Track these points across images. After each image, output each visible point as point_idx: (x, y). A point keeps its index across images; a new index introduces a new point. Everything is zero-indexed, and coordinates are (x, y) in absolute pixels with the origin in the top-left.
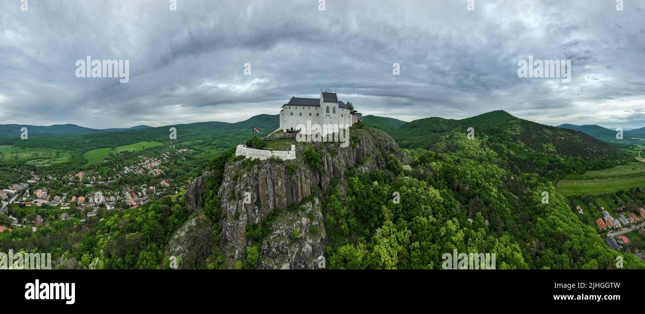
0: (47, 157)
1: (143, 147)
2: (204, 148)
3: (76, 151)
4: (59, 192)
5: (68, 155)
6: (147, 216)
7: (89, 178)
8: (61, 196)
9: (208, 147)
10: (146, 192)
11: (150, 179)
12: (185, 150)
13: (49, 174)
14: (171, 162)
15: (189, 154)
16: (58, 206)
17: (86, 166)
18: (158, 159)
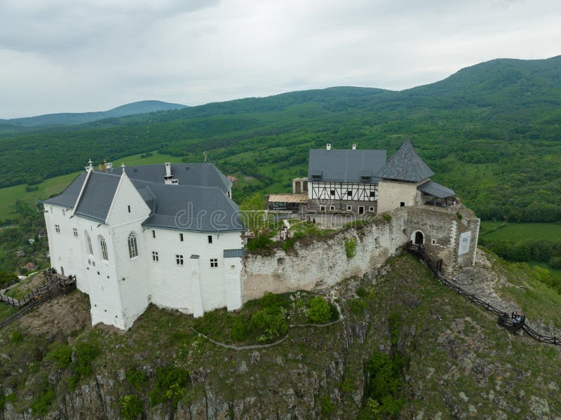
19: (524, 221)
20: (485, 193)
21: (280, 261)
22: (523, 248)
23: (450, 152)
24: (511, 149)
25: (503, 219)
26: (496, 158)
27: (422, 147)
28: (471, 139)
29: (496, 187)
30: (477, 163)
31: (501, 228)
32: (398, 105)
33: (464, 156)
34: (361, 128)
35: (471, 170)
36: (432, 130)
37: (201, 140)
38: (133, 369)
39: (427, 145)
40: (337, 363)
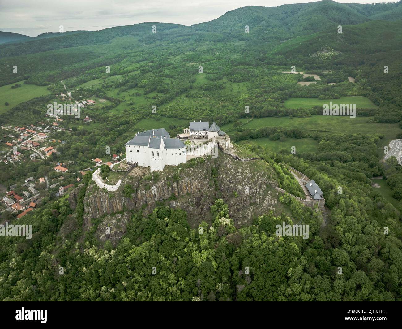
2: (125, 94)
6: (42, 220)
9: (132, 92)
10: (34, 188)
11: (37, 167)
12: (90, 102)
14: (68, 129)
15: (97, 109)
18: (44, 127)
19: (261, 117)
20: (243, 102)
22: (259, 132)
23: (224, 76)
24: (257, 72)
25: (251, 117)
26: (248, 78)
27: (207, 72)
28: (235, 66)
29: (248, 98)
30: (239, 82)
31: (250, 122)
32: (189, 39)
33: (232, 79)
34: (168, 58)
35: (236, 87)
36: (213, 60)
37: (56, 71)
39: (210, 71)
40: (206, 169)
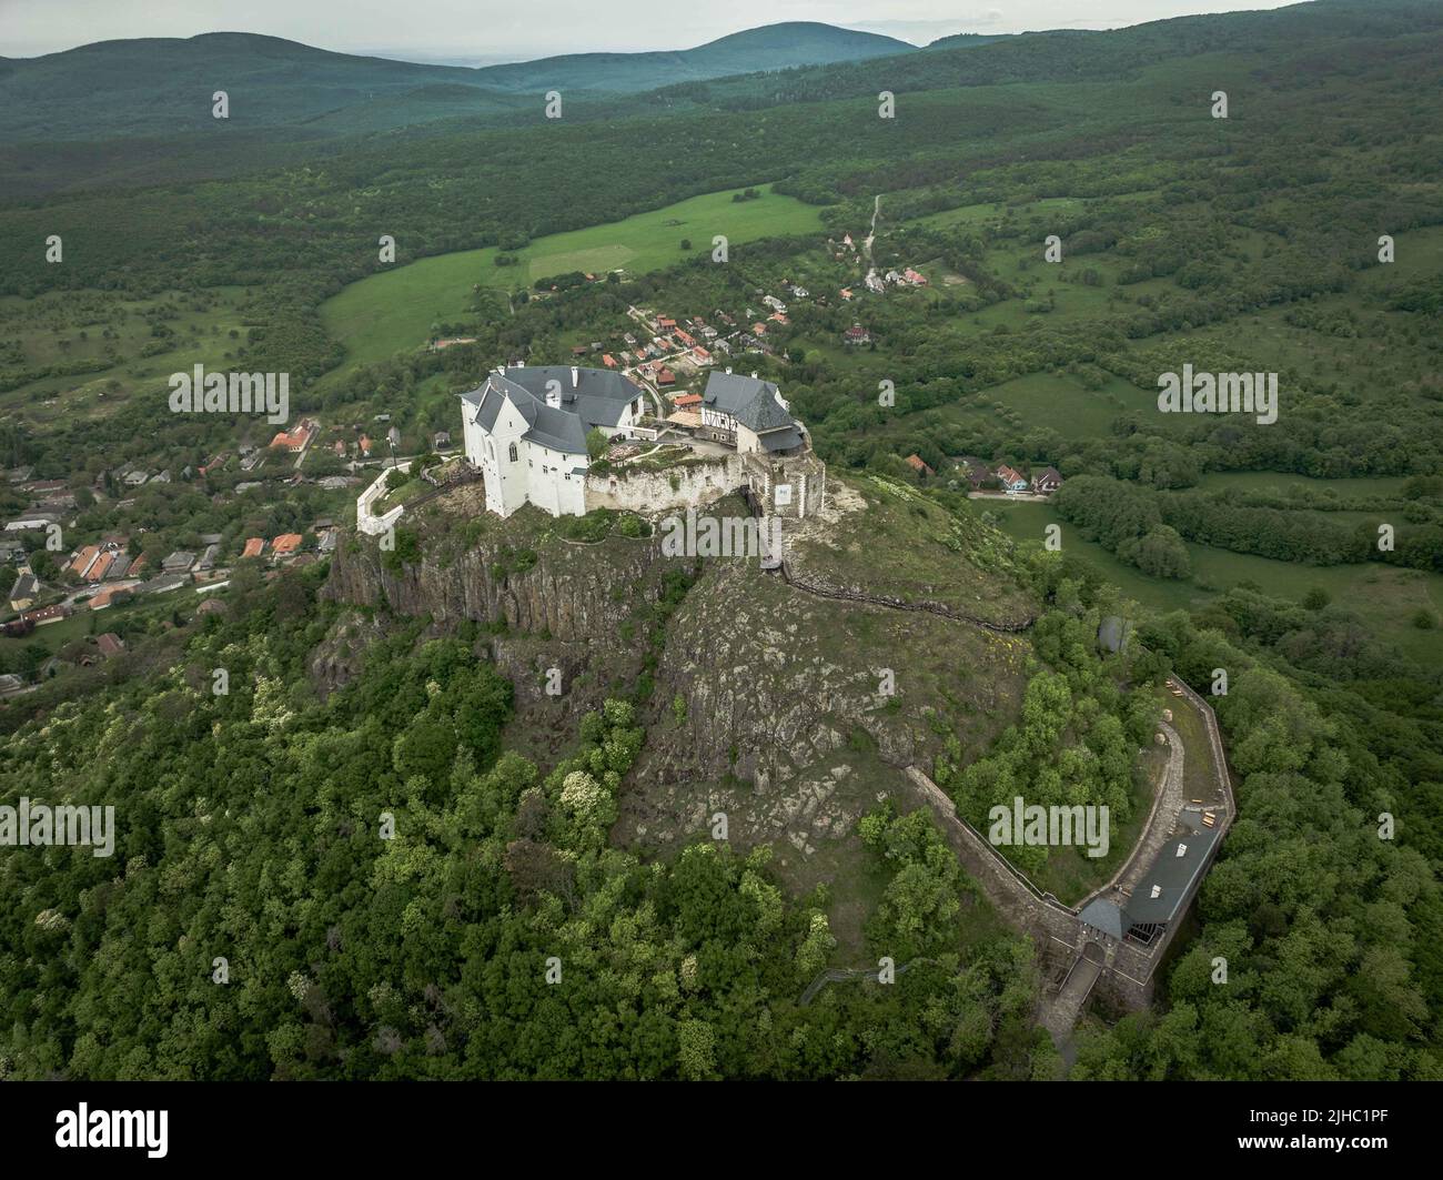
0: (93, 356)
1: (686, 246)
3: (275, 289)
4: (187, 534)
5: (226, 326)
7: (339, 445)
8: (197, 547)
12: (912, 277)
13: (128, 457)
15: (912, 307)
16: (186, 586)
17: (334, 381)
18: (723, 333)
21: (613, 483)
37: (882, 161)
38: (504, 546)
40: (636, 568)
